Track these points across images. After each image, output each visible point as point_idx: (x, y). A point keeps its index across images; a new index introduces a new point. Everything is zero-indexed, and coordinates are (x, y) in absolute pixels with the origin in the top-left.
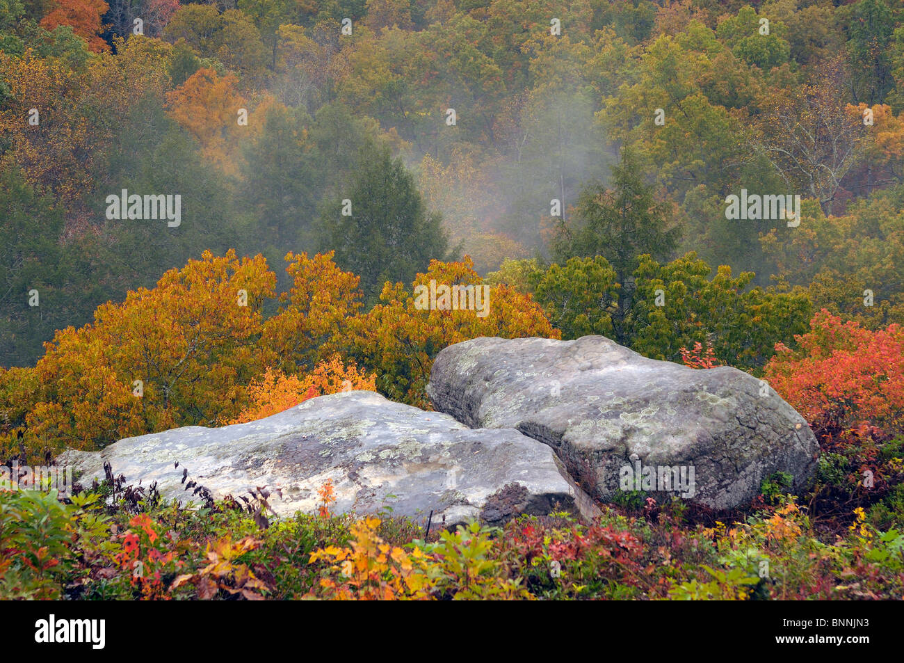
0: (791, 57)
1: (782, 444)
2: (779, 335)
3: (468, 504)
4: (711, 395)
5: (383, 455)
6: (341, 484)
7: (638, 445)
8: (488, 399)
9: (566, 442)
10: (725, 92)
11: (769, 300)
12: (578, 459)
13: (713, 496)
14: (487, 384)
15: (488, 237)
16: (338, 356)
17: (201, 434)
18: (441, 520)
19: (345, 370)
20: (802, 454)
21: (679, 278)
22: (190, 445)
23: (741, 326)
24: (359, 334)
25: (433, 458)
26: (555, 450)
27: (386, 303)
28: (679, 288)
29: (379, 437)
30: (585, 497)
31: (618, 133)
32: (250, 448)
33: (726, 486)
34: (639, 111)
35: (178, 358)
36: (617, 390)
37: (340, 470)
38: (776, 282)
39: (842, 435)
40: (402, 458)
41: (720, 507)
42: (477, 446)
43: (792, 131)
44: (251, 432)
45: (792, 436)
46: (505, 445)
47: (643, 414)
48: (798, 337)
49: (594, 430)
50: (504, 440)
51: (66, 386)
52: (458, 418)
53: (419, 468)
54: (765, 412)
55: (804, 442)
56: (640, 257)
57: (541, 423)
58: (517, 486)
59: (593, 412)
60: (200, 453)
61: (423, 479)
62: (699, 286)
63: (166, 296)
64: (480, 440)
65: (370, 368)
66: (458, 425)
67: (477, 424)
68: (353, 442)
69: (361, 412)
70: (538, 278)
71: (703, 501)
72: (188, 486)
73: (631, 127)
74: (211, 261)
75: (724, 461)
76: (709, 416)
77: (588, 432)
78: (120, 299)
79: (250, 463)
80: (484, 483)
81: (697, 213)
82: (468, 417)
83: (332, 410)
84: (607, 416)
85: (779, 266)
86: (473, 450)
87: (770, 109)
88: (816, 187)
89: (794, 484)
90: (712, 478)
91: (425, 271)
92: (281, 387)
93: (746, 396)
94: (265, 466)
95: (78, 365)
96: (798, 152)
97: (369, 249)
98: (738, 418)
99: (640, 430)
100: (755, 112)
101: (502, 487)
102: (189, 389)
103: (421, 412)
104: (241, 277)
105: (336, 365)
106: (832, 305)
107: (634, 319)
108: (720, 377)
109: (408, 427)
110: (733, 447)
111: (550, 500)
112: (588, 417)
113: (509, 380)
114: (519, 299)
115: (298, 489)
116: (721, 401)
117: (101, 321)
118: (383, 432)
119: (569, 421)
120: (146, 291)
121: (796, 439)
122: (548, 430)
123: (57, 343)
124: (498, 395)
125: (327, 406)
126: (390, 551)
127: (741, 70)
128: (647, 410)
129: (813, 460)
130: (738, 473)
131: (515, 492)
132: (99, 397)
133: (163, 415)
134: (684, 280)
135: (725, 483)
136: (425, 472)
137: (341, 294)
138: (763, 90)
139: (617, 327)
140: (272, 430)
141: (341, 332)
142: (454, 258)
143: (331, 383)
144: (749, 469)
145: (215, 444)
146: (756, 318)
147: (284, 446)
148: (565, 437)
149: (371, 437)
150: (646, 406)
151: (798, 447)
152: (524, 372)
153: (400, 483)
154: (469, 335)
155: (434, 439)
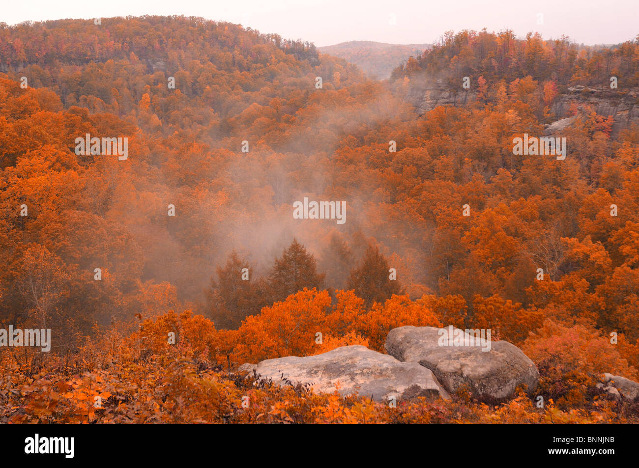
0: (540, 218)
1: (524, 372)
2: (531, 328)
3: (397, 392)
4: (496, 352)
5: (365, 371)
6: (348, 382)
7: (466, 371)
8: (408, 351)
9: (438, 369)
10: (513, 231)
11: (527, 314)
12: (442, 376)
13: (496, 393)
14: (408, 344)
15: (418, 286)
16: (354, 331)
17: (295, 359)
18: (386, 398)
19: (357, 337)
20: (533, 377)
21: (491, 304)
22: (291, 363)
23: (516, 324)
24: (363, 322)
25: (384, 373)
26: (433, 372)
27: (374, 310)
28: (491, 308)
29: (364, 364)
30: (444, 391)
31: (470, 246)
32: (313, 366)
33: (501, 389)
34: (479, 237)
35: (292, 329)
36: (459, 349)
37: (348, 376)
38: (531, 307)
39: (549, 370)
40: (372, 372)
41: (498, 397)
42: (402, 369)
43: (539, 247)
44: (314, 360)
45: (528, 369)
46: (413, 369)
47: (469, 358)
48: (538, 329)
49: (449, 364)
50: (412, 367)
51: (249, 338)
52: (396, 357)
53: (379, 377)
54: (518, 359)
55: (533, 372)
56: (476, 295)
57: (428, 361)
58: (417, 385)
59: (449, 357)
60: (294, 367)
61: (380, 381)
62: (499, 308)
63: (288, 305)
64: (404, 367)
65: (366, 336)
66: (396, 361)
67: (403, 360)
68: (353, 365)
69: (357, 354)
70: (435, 302)
71: (492, 394)
72: (284, 380)
73: (476, 244)
74: (307, 292)
75: (501, 379)
76: (495, 360)
77: (446, 365)
78: (271, 305)
79: (313, 372)
80: (404, 383)
81: (501, 279)
82: (400, 358)
83: (346, 352)
84: (454, 359)
85: (533, 300)
86: (400, 371)
87: (531, 238)
88: (548, 270)
89: (529, 389)
90: (496, 385)
91: (390, 299)
92: (331, 342)
93: (510, 353)
94: (319, 373)
95: (254, 330)
96: (541, 256)
97: (369, 289)
98: (507, 362)
99: (468, 365)
100: (525, 239)
101: (410, 386)
102: (296, 341)
103: (381, 354)
104: (318, 298)
105: (353, 334)
106: (554, 317)
107: (473, 320)
108: (500, 345)
109: (376, 360)
110: (505, 373)
111: (430, 392)
112: (447, 359)
113: (417, 343)
114: (427, 311)
115: (331, 383)
116: (500, 354)
117: (263, 313)
118: (366, 362)
119: (439, 360)
120: (281, 303)
121: (530, 370)
122: (431, 363)
123: (246, 321)
124: (412, 349)
125: (344, 350)
126: (344, 409)
127: (520, 223)
128: (470, 357)
129: (537, 379)
130: (506, 383)
131: (416, 388)
132: (261, 343)
133: (286, 351)
134: (493, 305)
135: (501, 387)
136: (381, 379)
137: (357, 306)
138: (528, 231)
139: (466, 323)
140: (323, 359)
141: (356, 322)
142: (403, 293)
143: (351, 341)
144: (511, 382)
145: (300, 364)
146: (521, 321)
147: (326, 366)
148: (437, 367)
149: (360, 364)
150: (470, 355)
151: (531, 374)
152: (423, 340)
153: (371, 382)
154: (406, 324)
155: (385, 365)
